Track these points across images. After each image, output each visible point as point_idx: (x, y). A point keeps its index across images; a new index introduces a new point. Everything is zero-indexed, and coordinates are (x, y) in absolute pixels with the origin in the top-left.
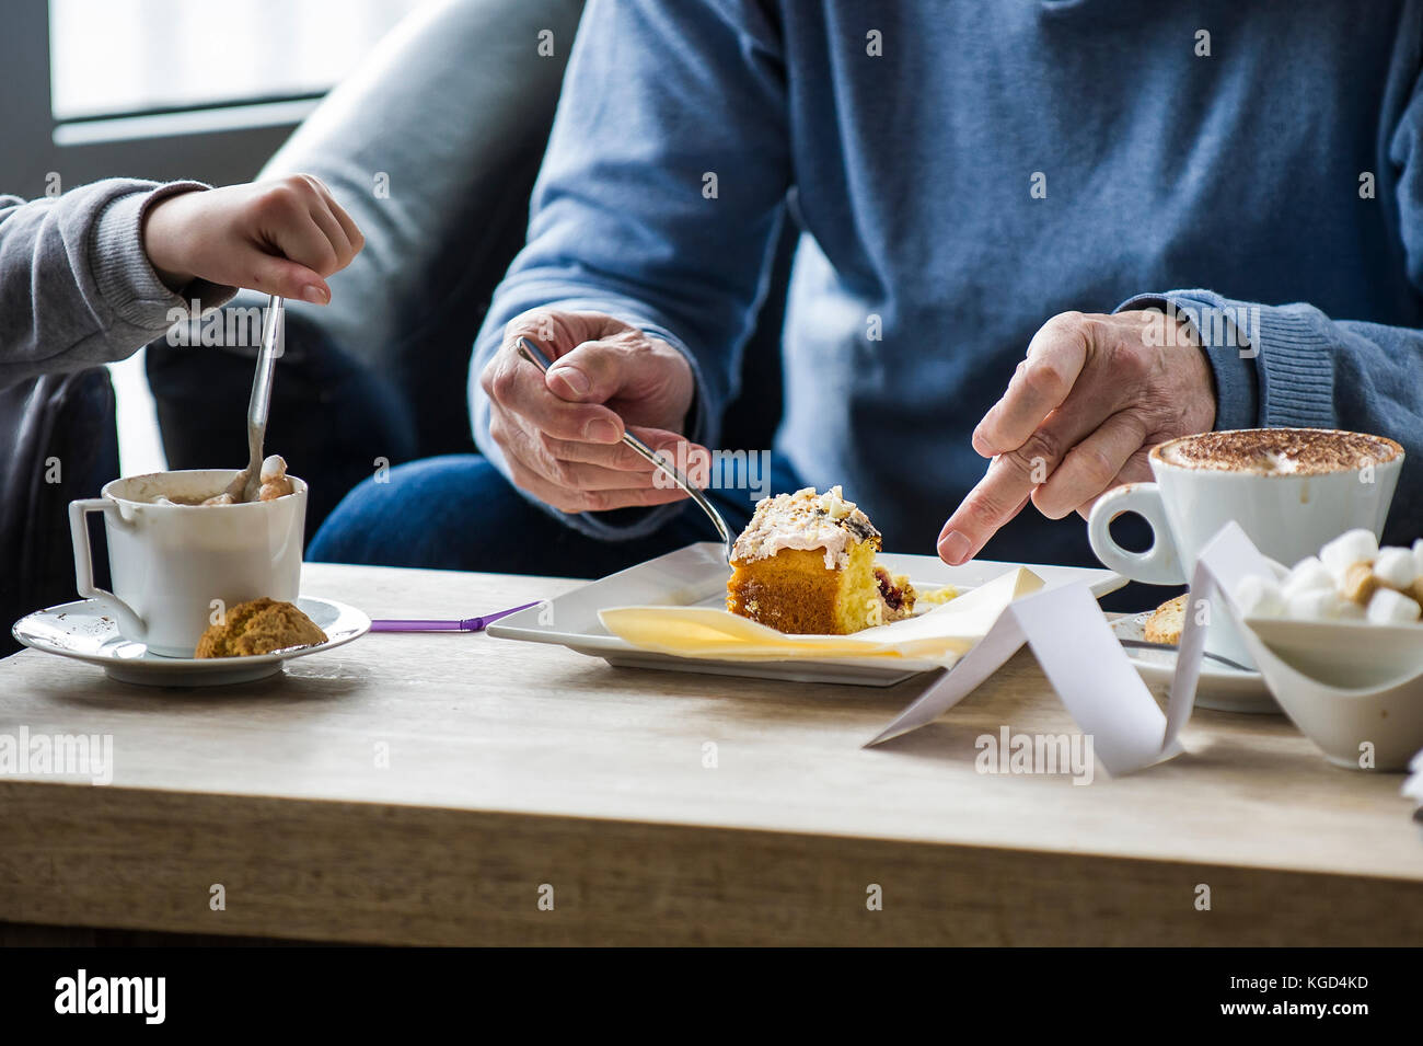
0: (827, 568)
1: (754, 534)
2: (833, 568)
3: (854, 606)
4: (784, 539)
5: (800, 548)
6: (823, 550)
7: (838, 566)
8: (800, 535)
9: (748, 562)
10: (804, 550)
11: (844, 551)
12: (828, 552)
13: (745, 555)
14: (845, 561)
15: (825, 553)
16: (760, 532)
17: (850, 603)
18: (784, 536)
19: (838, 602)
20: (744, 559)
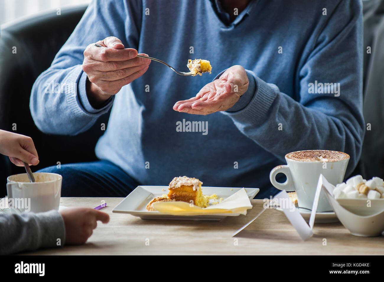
0: (194, 190)
1: (174, 182)
2: (195, 190)
3: (200, 200)
4: (183, 183)
5: (187, 185)
6: (192, 186)
7: (196, 190)
8: (187, 182)
9: (173, 189)
10: (188, 186)
11: (198, 186)
12: (194, 186)
13: (172, 187)
14: (198, 188)
15: (193, 186)
16: (176, 181)
17: (199, 200)
18: (182, 182)
19: (196, 199)
20: (172, 188)
